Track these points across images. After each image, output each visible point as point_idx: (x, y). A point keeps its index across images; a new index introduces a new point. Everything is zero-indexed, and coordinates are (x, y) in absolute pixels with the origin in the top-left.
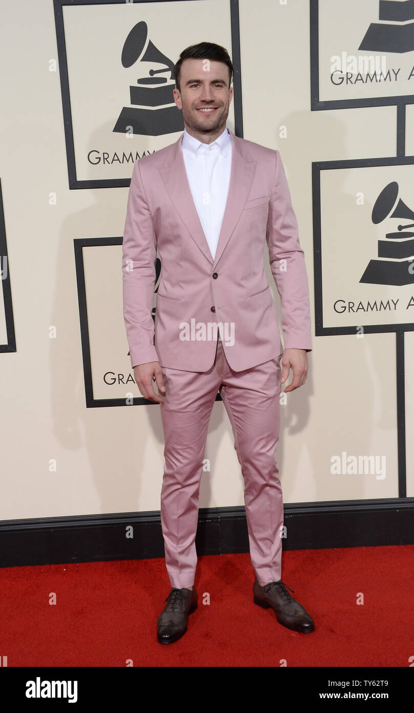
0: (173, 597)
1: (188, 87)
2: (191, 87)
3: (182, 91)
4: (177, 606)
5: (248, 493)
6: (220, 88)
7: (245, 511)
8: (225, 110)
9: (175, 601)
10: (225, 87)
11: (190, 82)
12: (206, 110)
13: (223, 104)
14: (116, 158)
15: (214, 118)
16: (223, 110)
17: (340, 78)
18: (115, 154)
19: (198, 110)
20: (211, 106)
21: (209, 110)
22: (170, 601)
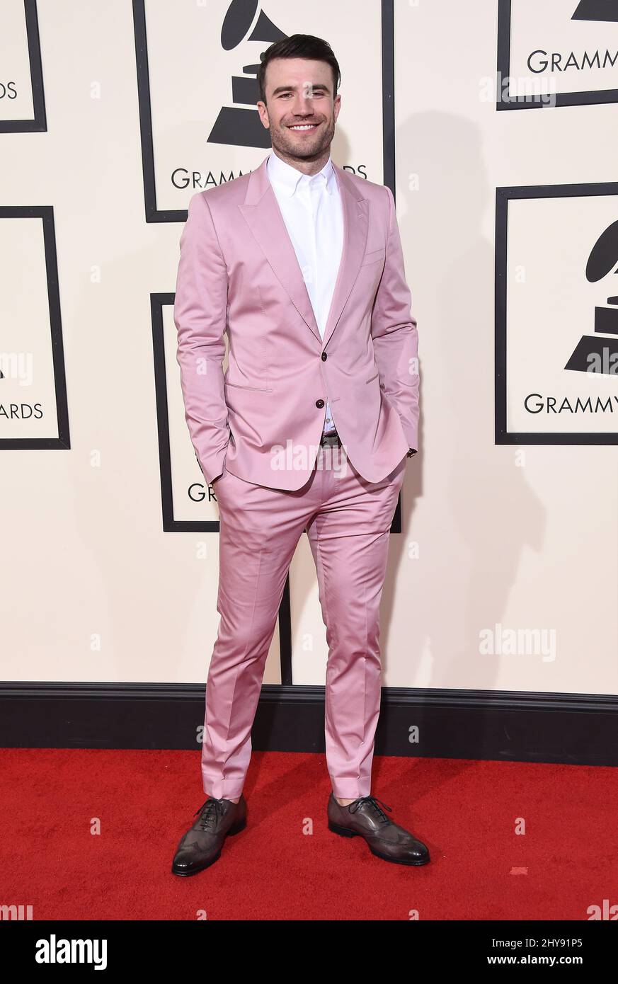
0: (207, 810)
1: (275, 97)
2: (281, 97)
3: (268, 103)
4: (209, 823)
5: (333, 666)
6: (321, 96)
7: (324, 693)
8: (329, 126)
9: (208, 816)
10: (327, 95)
11: (277, 91)
12: (302, 128)
13: (326, 118)
14: (210, 180)
15: (313, 140)
16: (326, 126)
17: (541, 63)
18: (210, 174)
19: (289, 127)
20: (308, 122)
21: (306, 128)
22: (201, 815)
